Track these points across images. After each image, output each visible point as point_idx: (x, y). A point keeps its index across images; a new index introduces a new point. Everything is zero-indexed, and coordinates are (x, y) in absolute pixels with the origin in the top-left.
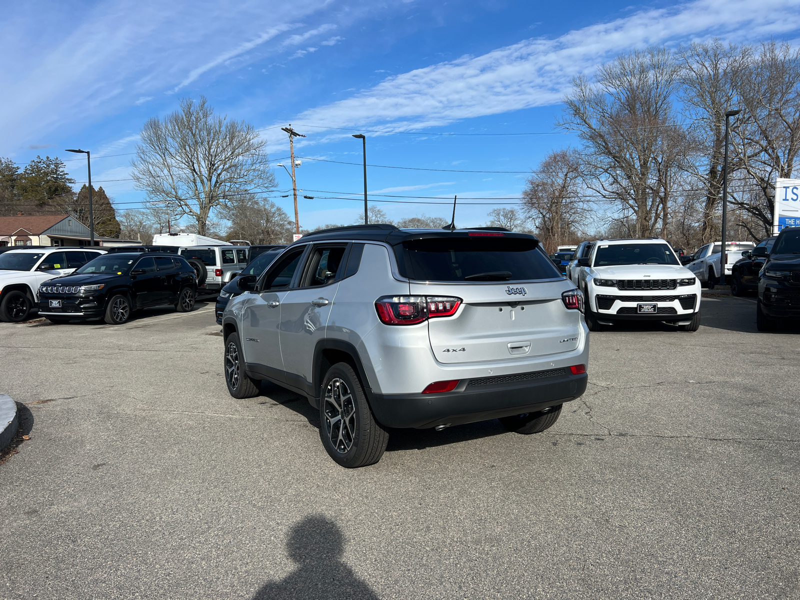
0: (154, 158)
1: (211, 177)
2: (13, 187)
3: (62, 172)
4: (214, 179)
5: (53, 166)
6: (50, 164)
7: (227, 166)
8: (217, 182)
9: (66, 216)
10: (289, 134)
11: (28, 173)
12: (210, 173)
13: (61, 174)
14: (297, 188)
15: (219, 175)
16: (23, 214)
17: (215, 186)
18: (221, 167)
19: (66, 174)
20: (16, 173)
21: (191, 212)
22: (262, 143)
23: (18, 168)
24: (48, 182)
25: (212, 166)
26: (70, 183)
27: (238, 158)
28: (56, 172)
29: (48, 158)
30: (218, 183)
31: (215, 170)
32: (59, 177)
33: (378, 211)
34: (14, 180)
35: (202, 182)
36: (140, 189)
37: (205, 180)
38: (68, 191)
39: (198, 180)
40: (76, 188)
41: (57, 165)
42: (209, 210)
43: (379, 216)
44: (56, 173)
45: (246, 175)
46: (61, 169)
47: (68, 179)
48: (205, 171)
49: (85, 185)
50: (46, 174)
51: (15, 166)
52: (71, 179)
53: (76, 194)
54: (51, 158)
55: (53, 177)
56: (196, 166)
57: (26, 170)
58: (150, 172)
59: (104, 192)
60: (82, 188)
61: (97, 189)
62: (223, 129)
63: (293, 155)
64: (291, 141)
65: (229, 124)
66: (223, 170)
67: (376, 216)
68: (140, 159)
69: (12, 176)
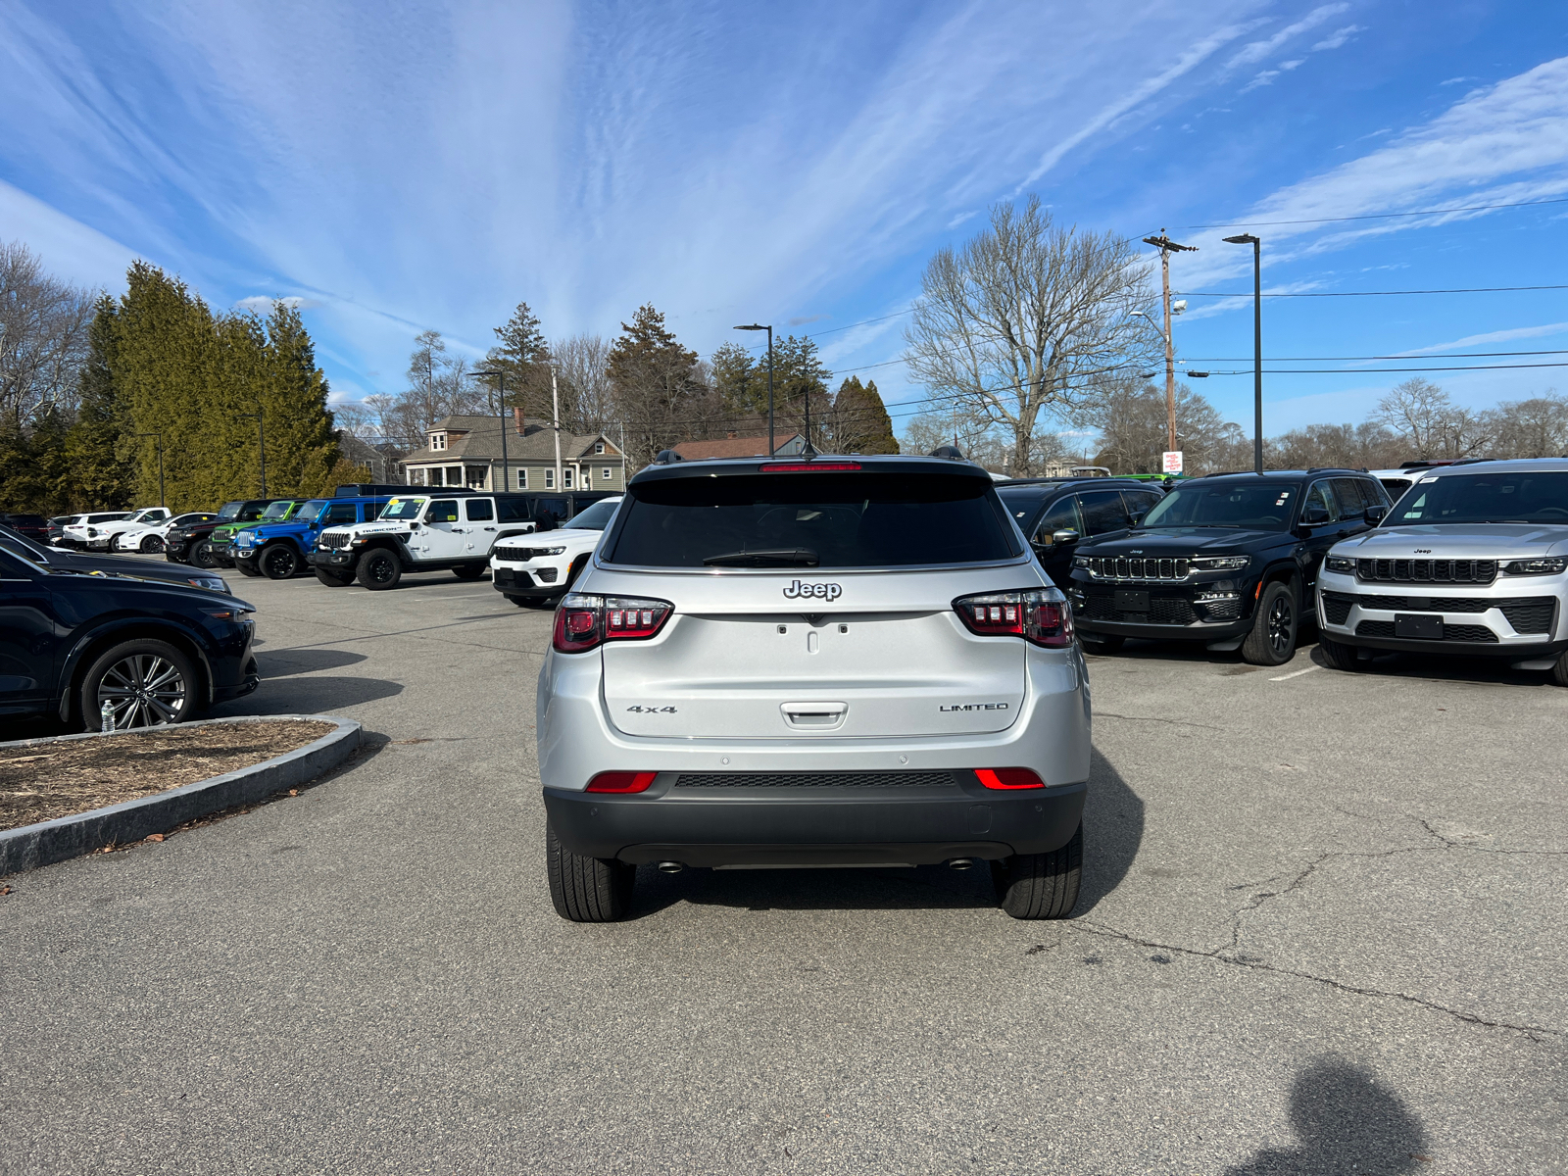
0: (944, 322)
1: (1044, 347)
2: (743, 390)
3: (812, 360)
4: (1048, 353)
5: (799, 352)
6: (794, 348)
7: (1075, 323)
8: (1054, 356)
9: (792, 436)
10: (1161, 249)
11: (764, 367)
12: (1040, 339)
13: (812, 363)
14: (1174, 358)
15: (1059, 343)
16: (735, 436)
17: (1051, 363)
18: (1063, 326)
19: (820, 363)
20: (750, 368)
21: (1004, 416)
22: (1144, 270)
23: (752, 359)
24: (790, 379)
25: (1043, 326)
26: (824, 378)
27: (1097, 306)
28: (804, 361)
29: (791, 338)
30: (1056, 357)
31: (1051, 333)
32: (809, 369)
33: (1429, 389)
34: (745, 380)
35: (1026, 358)
36: (917, 380)
37: (1032, 355)
38: (822, 393)
39: (1019, 357)
40: (833, 386)
41: (805, 349)
42: (1037, 411)
43: (1430, 400)
44: (803, 363)
45: (1112, 338)
46: (811, 356)
47: (820, 372)
48: (1031, 339)
49: (847, 381)
50: (790, 366)
51: (748, 356)
52: (826, 372)
53: (830, 396)
54: (798, 338)
55: (799, 370)
56: (1015, 330)
57: (762, 361)
58: (934, 348)
59: (876, 389)
60: (843, 385)
61: (865, 386)
62: (1068, 251)
63: (1167, 291)
64: (1164, 262)
65: (1078, 242)
66: (1069, 332)
67: (1423, 402)
68: (918, 326)
69: (744, 372)
